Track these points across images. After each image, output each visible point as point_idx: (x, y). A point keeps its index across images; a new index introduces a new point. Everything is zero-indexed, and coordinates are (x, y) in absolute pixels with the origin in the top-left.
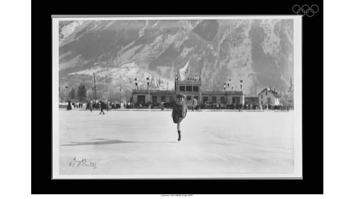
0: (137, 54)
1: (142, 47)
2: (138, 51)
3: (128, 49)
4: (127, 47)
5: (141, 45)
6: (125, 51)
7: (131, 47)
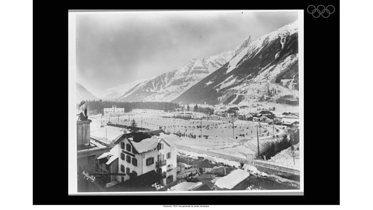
0: (271, 72)
1: (275, 67)
2: (271, 70)
3: (265, 69)
4: (265, 68)
5: (274, 65)
6: (263, 71)
7: (267, 68)
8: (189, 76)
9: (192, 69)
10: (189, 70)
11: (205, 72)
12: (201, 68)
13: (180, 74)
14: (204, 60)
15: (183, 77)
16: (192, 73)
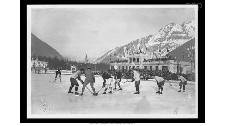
8: (165, 42)
9: (169, 34)
10: (165, 36)
11: (184, 38)
12: (180, 33)
13: (155, 40)
14: (183, 24)
15: (159, 43)
16: (169, 39)
